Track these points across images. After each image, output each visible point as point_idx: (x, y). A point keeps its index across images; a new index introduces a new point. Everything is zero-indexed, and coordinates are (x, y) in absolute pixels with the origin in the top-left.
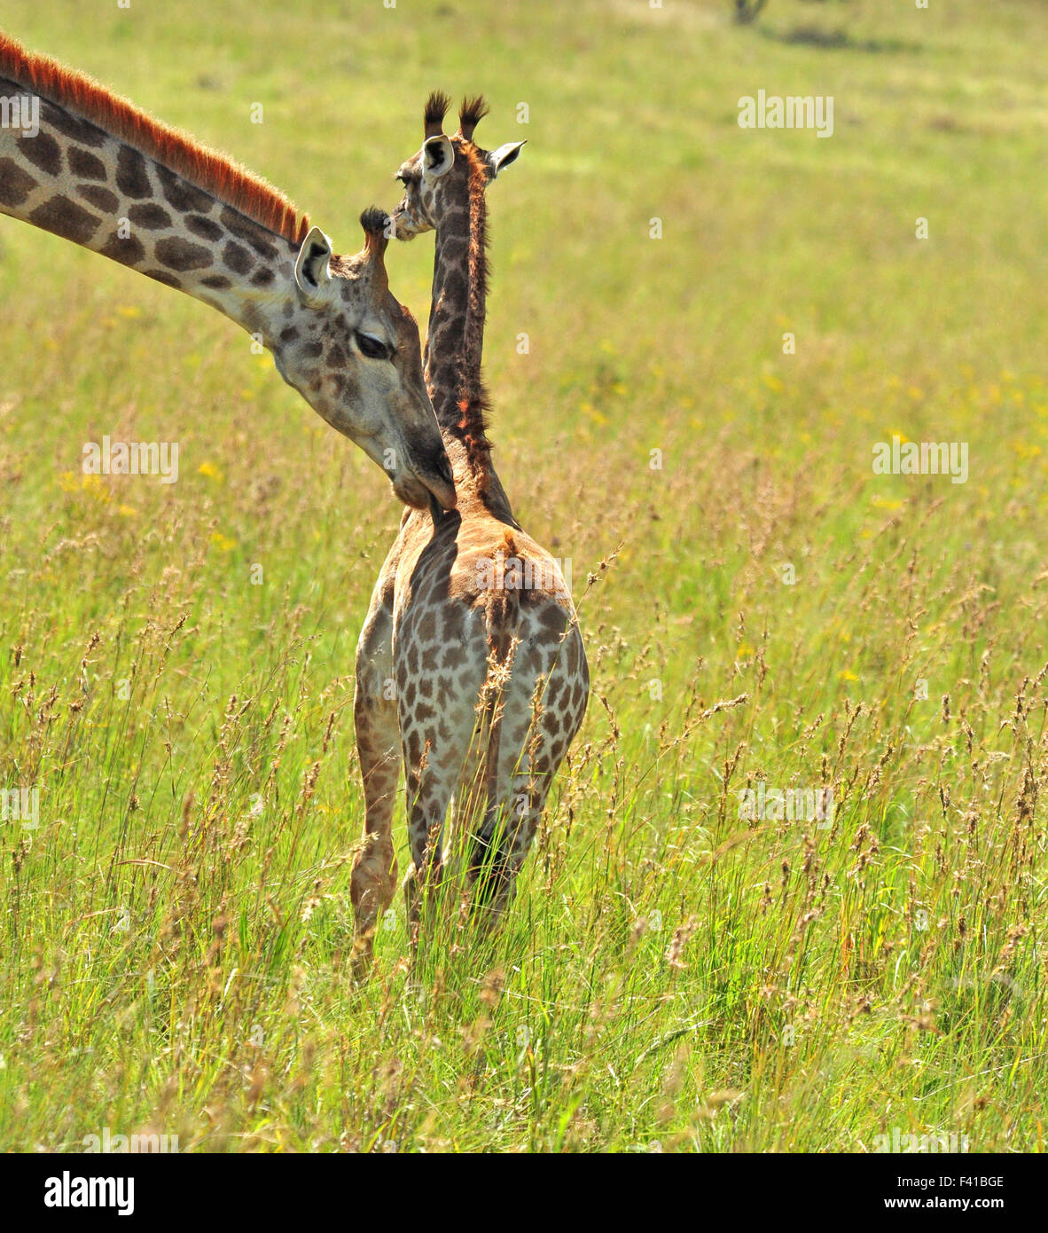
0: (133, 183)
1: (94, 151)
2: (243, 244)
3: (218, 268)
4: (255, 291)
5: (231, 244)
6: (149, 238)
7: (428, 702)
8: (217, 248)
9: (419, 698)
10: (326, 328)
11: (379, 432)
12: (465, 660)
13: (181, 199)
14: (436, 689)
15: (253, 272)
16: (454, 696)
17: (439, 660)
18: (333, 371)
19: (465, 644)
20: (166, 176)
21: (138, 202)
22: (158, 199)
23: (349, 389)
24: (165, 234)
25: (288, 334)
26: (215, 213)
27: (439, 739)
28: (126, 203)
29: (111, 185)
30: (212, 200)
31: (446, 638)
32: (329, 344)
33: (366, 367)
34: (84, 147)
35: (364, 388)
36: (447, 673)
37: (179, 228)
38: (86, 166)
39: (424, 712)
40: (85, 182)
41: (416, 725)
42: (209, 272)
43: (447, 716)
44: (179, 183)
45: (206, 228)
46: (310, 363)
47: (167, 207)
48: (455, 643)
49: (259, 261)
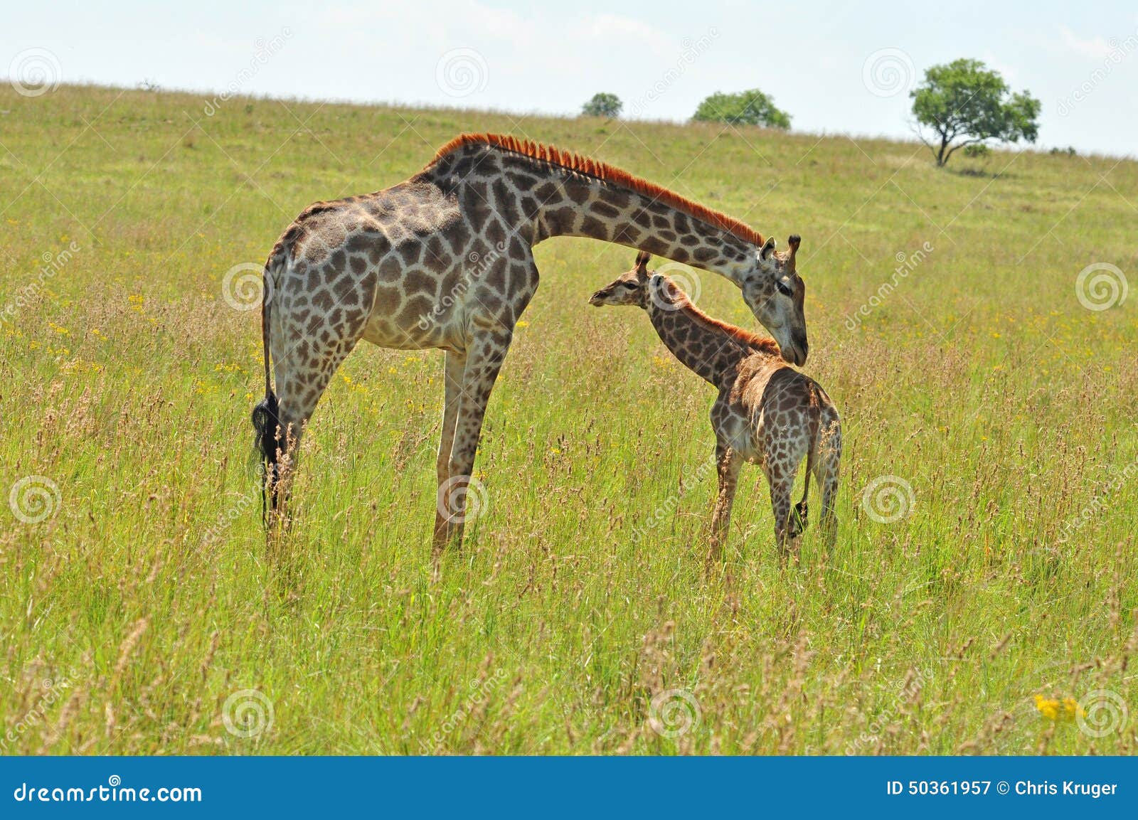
0: (682, 228)
1: (664, 216)
2: (732, 246)
3: (721, 257)
4: (738, 264)
5: (726, 247)
6: (690, 250)
7: (784, 452)
8: (720, 249)
9: (779, 450)
10: (766, 278)
11: (780, 327)
12: (801, 434)
13: (702, 232)
14: (788, 446)
15: (736, 256)
16: (795, 449)
17: (789, 434)
18: (765, 296)
19: (800, 427)
20: (696, 223)
21: (685, 235)
22: (694, 233)
23: (771, 305)
24: (697, 247)
25: (749, 279)
26: (720, 235)
27: (789, 467)
28: (679, 237)
29: (672, 229)
30: (718, 230)
31: (792, 425)
32: (766, 284)
33: (779, 297)
34: (660, 215)
35: (777, 306)
36: (793, 440)
37: (703, 243)
38: (661, 223)
39: (781, 456)
40: (661, 230)
41: (777, 461)
42: (717, 259)
43: (792, 457)
44: (702, 225)
45: (714, 241)
46: (757, 292)
47: (697, 235)
48: (796, 427)
49: (739, 252)
